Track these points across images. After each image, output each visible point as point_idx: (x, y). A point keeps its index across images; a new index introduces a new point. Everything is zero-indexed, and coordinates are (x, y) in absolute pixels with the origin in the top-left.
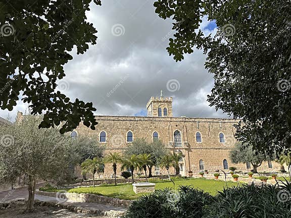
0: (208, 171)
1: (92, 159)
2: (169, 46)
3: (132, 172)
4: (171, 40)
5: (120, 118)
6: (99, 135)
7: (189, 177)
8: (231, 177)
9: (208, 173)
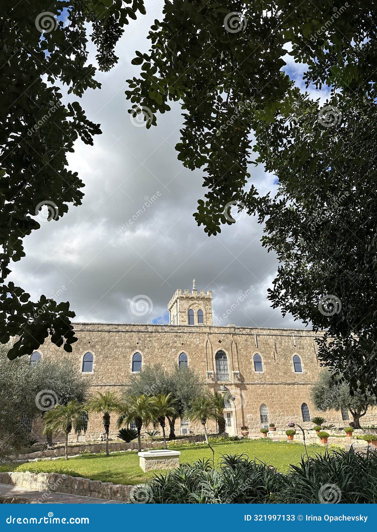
0: (276, 425)
1: (66, 404)
2: (198, 212)
3: (139, 429)
4: (200, 202)
5: (120, 328)
6: (81, 360)
7: (242, 438)
8: (316, 436)
9: (275, 430)
